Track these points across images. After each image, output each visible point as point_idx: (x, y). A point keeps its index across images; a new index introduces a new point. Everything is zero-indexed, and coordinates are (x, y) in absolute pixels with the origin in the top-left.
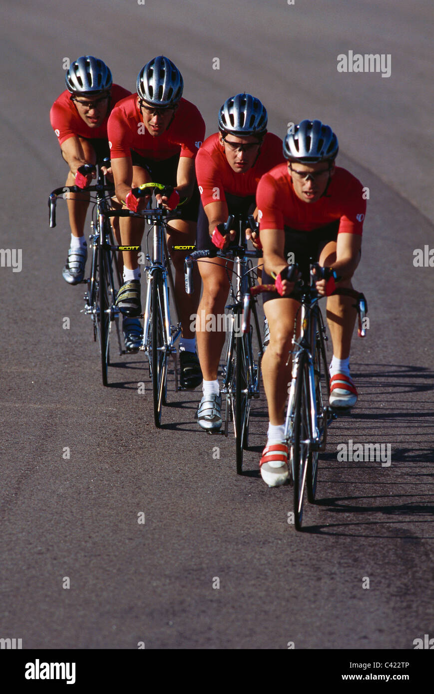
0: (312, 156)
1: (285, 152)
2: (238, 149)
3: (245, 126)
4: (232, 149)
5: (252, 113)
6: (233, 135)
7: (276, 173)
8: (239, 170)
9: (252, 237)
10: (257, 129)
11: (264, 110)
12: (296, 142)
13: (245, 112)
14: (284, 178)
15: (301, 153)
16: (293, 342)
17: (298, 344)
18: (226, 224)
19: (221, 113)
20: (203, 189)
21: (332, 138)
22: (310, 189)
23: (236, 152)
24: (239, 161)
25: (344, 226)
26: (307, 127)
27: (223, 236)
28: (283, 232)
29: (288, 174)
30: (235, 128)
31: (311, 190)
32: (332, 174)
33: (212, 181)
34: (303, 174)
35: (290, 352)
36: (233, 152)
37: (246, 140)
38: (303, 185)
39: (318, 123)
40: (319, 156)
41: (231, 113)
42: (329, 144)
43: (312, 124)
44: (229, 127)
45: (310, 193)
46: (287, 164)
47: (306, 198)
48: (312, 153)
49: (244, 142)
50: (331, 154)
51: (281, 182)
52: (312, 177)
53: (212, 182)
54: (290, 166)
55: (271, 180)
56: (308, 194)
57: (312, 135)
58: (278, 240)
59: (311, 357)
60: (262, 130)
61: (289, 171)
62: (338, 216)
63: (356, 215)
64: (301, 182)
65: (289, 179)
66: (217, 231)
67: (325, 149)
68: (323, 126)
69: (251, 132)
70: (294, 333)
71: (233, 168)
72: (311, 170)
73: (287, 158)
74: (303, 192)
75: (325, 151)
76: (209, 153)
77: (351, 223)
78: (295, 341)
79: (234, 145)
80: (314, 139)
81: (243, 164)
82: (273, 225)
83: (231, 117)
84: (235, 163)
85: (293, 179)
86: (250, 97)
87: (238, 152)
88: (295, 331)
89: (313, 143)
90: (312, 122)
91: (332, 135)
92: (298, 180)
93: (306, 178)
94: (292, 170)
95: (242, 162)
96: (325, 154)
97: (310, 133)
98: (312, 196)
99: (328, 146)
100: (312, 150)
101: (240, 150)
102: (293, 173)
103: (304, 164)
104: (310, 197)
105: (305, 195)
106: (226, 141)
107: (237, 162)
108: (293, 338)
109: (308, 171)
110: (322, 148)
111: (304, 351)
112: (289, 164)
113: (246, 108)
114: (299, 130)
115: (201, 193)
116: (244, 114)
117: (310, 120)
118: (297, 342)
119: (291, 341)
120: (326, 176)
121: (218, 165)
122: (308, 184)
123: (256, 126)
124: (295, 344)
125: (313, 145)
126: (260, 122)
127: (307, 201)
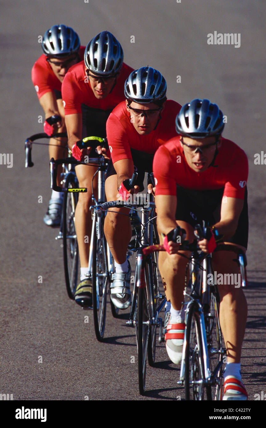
0: (200, 132)
1: (177, 128)
2: (140, 115)
3: (146, 94)
4: (136, 114)
5: (152, 84)
6: (136, 102)
7: (170, 145)
8: (142, 132)
9: (153, 191)
10: (156, 97)
11: (164, 81)
12: (187, 119)
13: (146, 83)
14: (177, 150)
15: (191, 129)
16: (185, 293)
17: (189, 295)
18: (131, 180)
19: (127, 84)
20: (112, 148)
21: (218, 115)
22: (199, 160)
23: (139, 117)
24: (141, 125)
25: (228, 191)
26: (197, 105)
27: (128, 191)
28: (175, 198)
29: (180, 146)
30: (138, 96)
31: (200, 162)
32: (219, 147)
33: (120, 141)
34: (192, 147)
35: (182, 303)
36: (137, 117)
37: (147, 106)
38: (193, 157)
39: (206, 102)
40: (207, 132)
41: (134, 83)
42: (216, 121)
43: (201, 103)
44: (132, 95)
45: (199, 164)
46: (179, 138)
47: (195, 168)
48: (200, 130)
49: (146, 108)
50: (217, 130)
51: (174, 154)
52: (201, 150)
53: (119, 143)
54: (182, 140)
55: (165, 151)
56: (197, 165)
57: (200, 113)
58: (171, 204)
59: (200, 306)
60: (161, 97)
61: (182, 144)
62: (223, 182)
63: (239, 182)
64: (192, 155)
65: (181, 151)
66: (123, 186)
67: (211, 125)
68: (211, 104)
69: (151, 99)
70: (185, 286)
71: (137, 131)
72: (200, 144)
73: (179, 133)
74: (193, 163)
75: (212, 128)
76: (117, 118)
77: (234, 189)
78: (187, 293)
79: (137, 111)
80: (202, 116)
81: (146, 127)
82: (166, 191)
83: (134, 87)
84: (139, 127)
85: (185, 152)
86: (151, 70)
87: (141, 117)
88: (186, 284)
89: (201, 120)
90: (201, 101)
91: (219, 112)
92: (189, 153)
93: (195, 151)
94: (184, 144)
95: (145, 125)
96: (212, 130)
97: (199, 112)
98: (201, 167)
99: (214, 123)
100: (200, 127)
101: (142, 116)
102: (185, 146)
103: (194, 139)
104: (199, 168)
105: (194, 165)
106: (131, 108)
107: (140, 126)
108: (184, 290)
109: (197, 145)
110: (209, 126)
111: (194, 301)
112: (181, 138)
113: (147, 80)
114: (190, 108)
115: (111, 151)
116: (145, 84)
117: (200, 99)
118: (188, 294)
119: (183, 293)
120: (213, 149)
121: (126, 129)
122: (197, 156)
123: (156, 94)
124: (186, 295)
125: (201, 123)
126: (159, 90)
127: (197, 170)
